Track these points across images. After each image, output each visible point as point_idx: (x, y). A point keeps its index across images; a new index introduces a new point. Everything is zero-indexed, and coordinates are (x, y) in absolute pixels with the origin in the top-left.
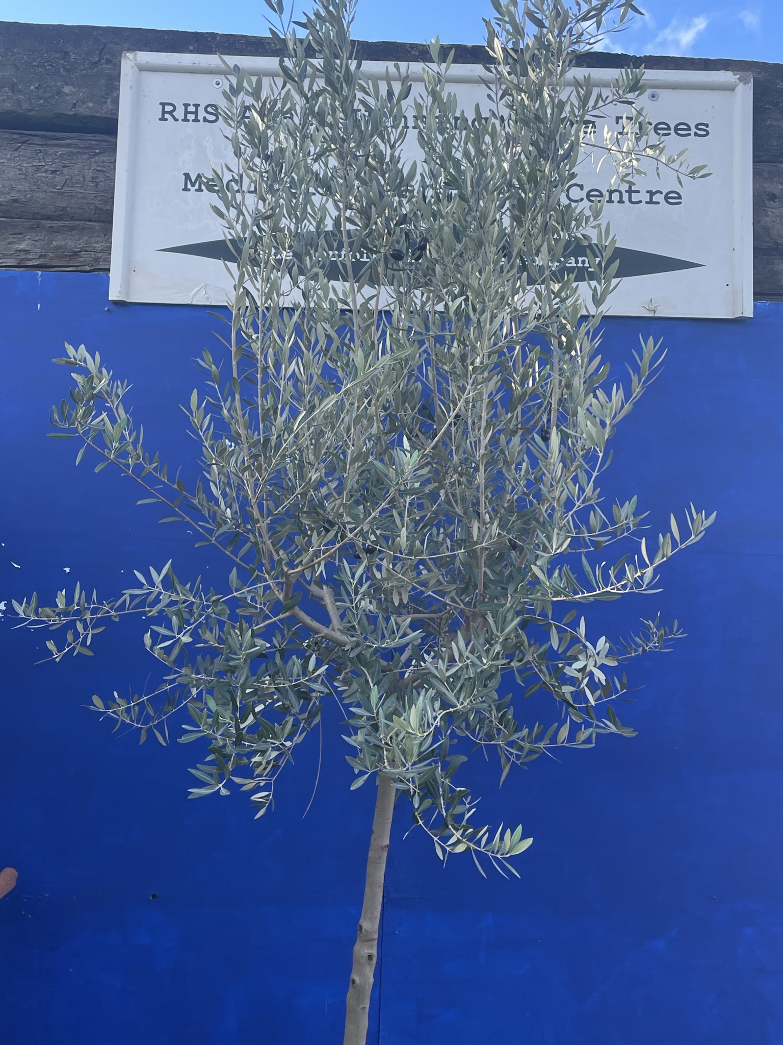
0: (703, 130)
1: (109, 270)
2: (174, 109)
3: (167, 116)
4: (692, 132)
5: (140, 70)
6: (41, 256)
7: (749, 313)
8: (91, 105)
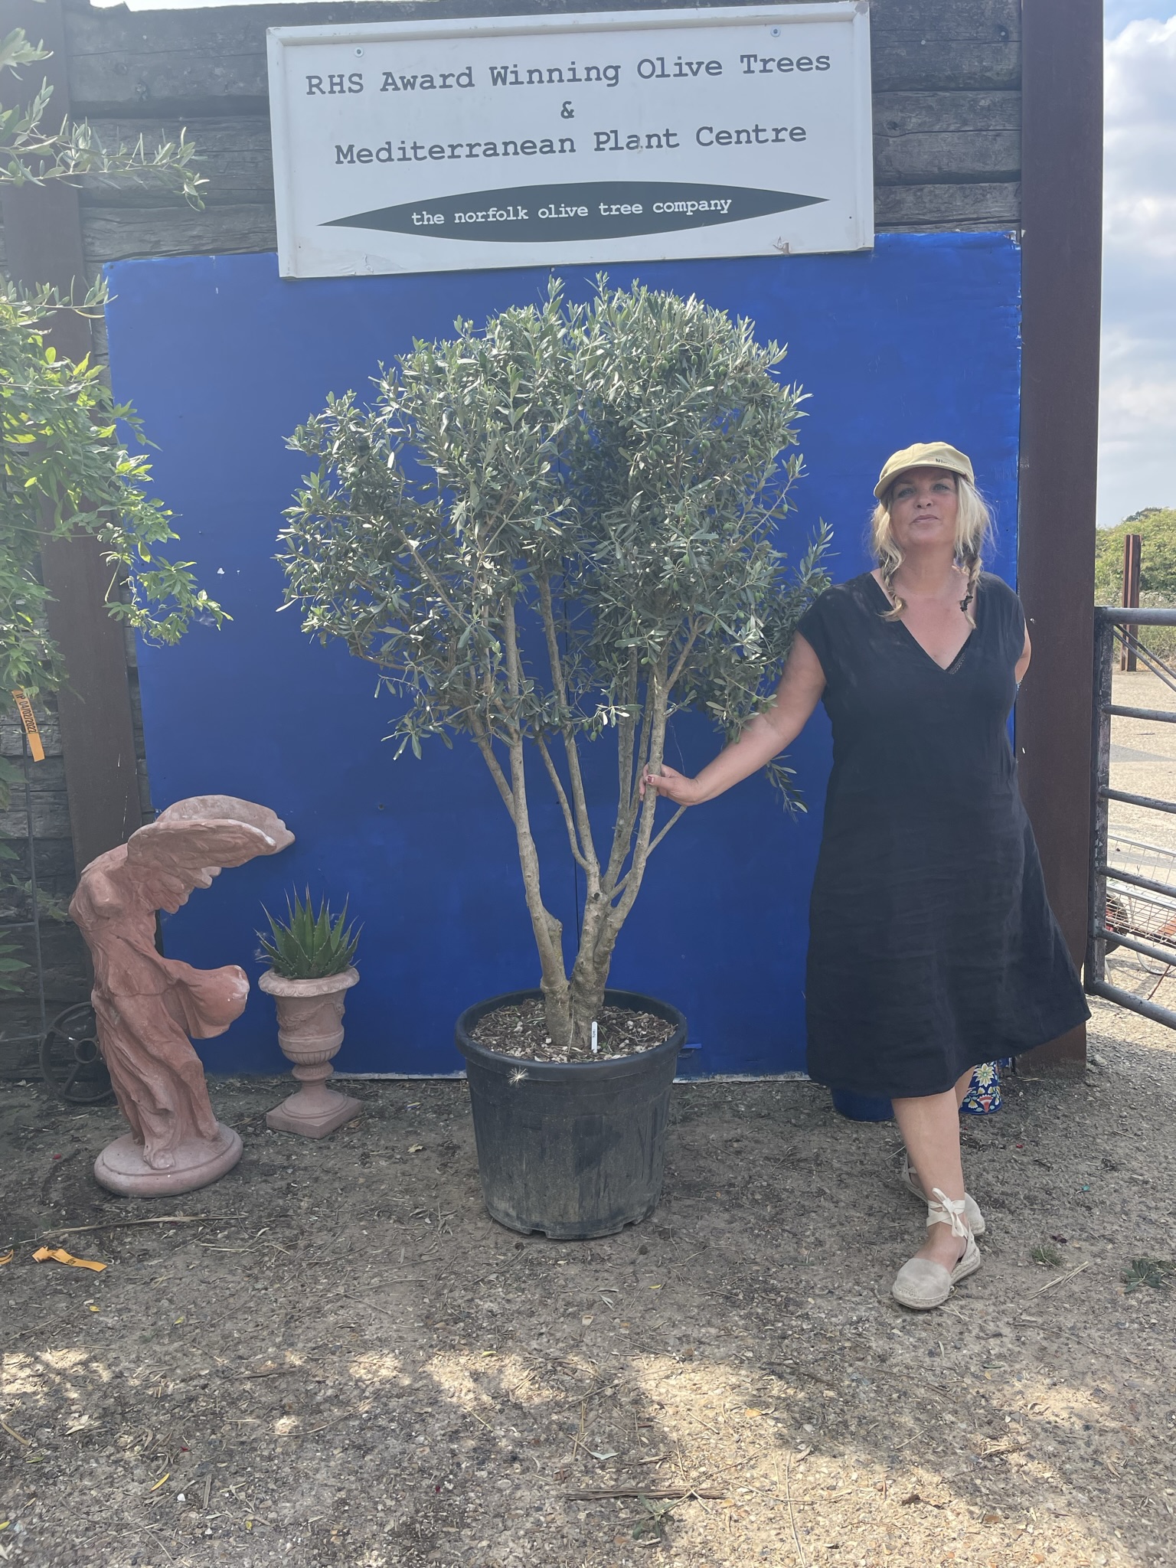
0: (824, 63)
1: (276, 249)
2: (320, 83)
3: (314, 89)
4: (814, 66)
5: (285, 45)
6: (214, 241)
7: (870, 244)
8: (242, 85)
